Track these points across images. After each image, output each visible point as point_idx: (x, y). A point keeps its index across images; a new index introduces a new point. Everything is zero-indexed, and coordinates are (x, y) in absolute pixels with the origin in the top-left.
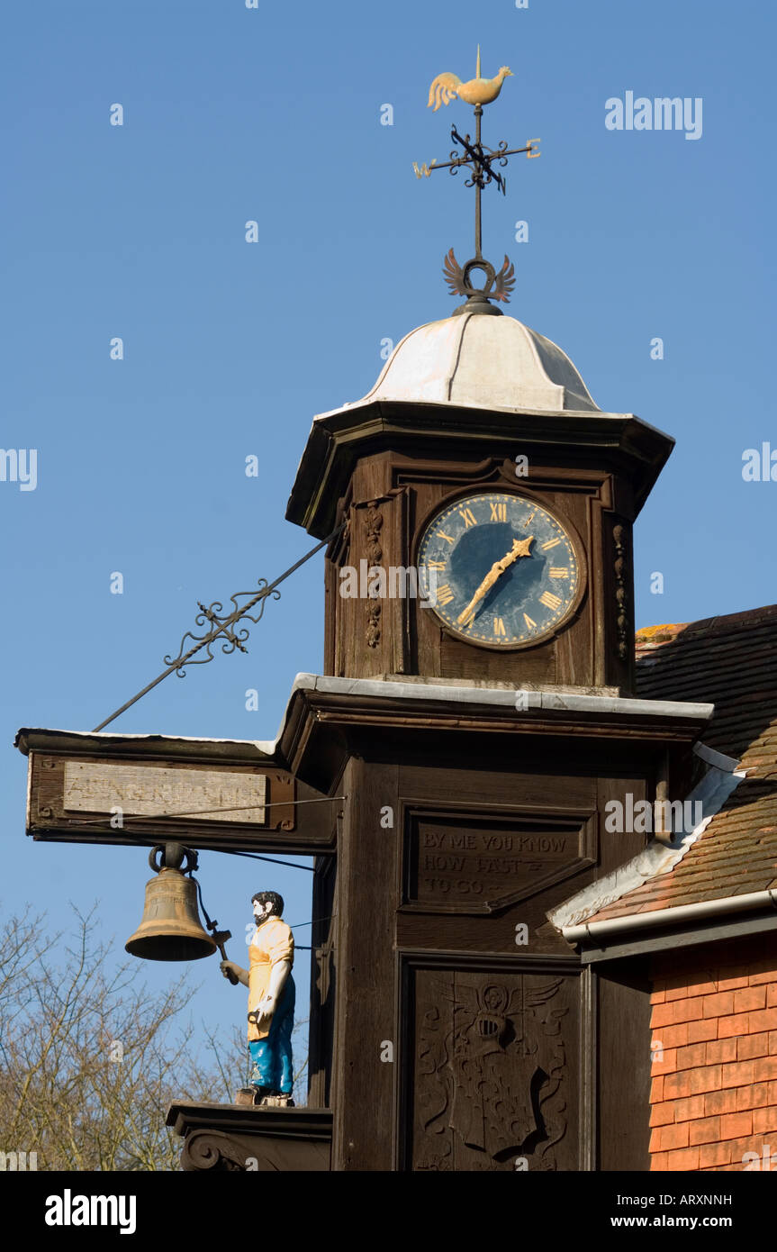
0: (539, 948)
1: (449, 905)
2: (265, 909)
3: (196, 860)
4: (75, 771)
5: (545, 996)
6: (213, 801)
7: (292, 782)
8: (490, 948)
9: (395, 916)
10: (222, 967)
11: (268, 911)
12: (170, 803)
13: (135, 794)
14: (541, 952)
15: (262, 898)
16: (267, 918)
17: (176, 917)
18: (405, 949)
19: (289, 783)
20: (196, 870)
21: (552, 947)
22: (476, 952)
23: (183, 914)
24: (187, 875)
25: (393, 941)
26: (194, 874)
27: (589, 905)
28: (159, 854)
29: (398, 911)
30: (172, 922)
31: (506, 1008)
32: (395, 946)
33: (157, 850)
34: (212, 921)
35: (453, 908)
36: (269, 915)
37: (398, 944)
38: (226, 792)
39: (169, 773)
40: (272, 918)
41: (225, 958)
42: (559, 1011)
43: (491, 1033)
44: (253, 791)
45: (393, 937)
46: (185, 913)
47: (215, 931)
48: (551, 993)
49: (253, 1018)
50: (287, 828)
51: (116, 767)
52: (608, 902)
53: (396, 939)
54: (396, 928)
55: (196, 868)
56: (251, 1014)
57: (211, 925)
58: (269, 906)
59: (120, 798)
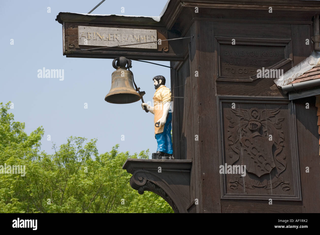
0: (272, 94)
1: (236, 78)
2: (159, 82)
3: (131, 64)
4: (82, 30)
5: (275, 113)
6: (137, 40)
7: (167, 32)
8: (253, 95)
9: (216, 83)
10: (142, 106)
11: (160, 83)
12: (120, 42)
13: (107, 38)
14: (273, 95)
15: (157, 79)
16: (160, 86)
17: (125, 86)
18: (220, 96)
19: (165, 33)
20: (131, 68)
21: (277, 94)
22: (248, 96)
23: (128, 85)
24: (128, 69)
25: (215, 92)
26: (130, 69)
27: (291, 77)
28: (116, 61)
29: (216, 81)
30: (124, 88)
31: (260, 118)
32: (216, 95)
33: (116, 60)
34: (138, 87)
35: (238, 79)
36: (160, 84)
37: (217, 94)
38: (141, 37)
39: (119, 30)
40: (161, 86)
41: (143, 102)
42: (281, 119)
43: (255, 128)
44: (152, 36)
45: (215, 91)
46: (129, 84)
47: (139, 91)
48: (277, 112)
49: (157, 125)
50: (166, 51)
51: (98, 28)
52: (299, 76)
53: (216, 91)
54: (216, 88)
55: (131, 67)
56: (157, 123)
57: (137, 89)
58: (161, 81)
59: (100, 40)
